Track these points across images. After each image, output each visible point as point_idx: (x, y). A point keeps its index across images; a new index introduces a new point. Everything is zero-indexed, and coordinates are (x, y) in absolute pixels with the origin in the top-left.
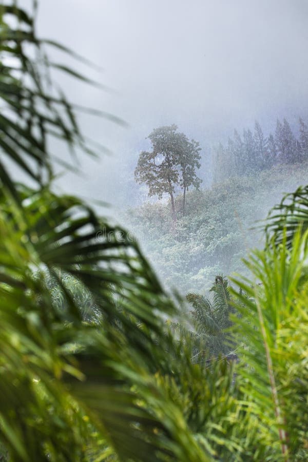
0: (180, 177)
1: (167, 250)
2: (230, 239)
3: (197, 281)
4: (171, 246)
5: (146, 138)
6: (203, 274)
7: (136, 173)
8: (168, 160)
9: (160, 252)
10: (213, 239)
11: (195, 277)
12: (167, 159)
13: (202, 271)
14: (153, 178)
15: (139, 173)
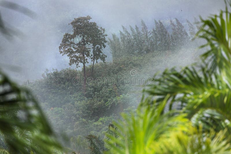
0: (91, 53)
1: (78, 103)
2: (122, 99)
3: (97, 125)
4: (82, 100)
5: (69, 24)
6: (101, 121)
7: (60, 48)
8: (83, 41)
9: (73, 104)
10: (110, 97)
11: (96, 123)
12: (83, 39)
13: (101, 119)
14: (72, 52)
15: (62, 48)
